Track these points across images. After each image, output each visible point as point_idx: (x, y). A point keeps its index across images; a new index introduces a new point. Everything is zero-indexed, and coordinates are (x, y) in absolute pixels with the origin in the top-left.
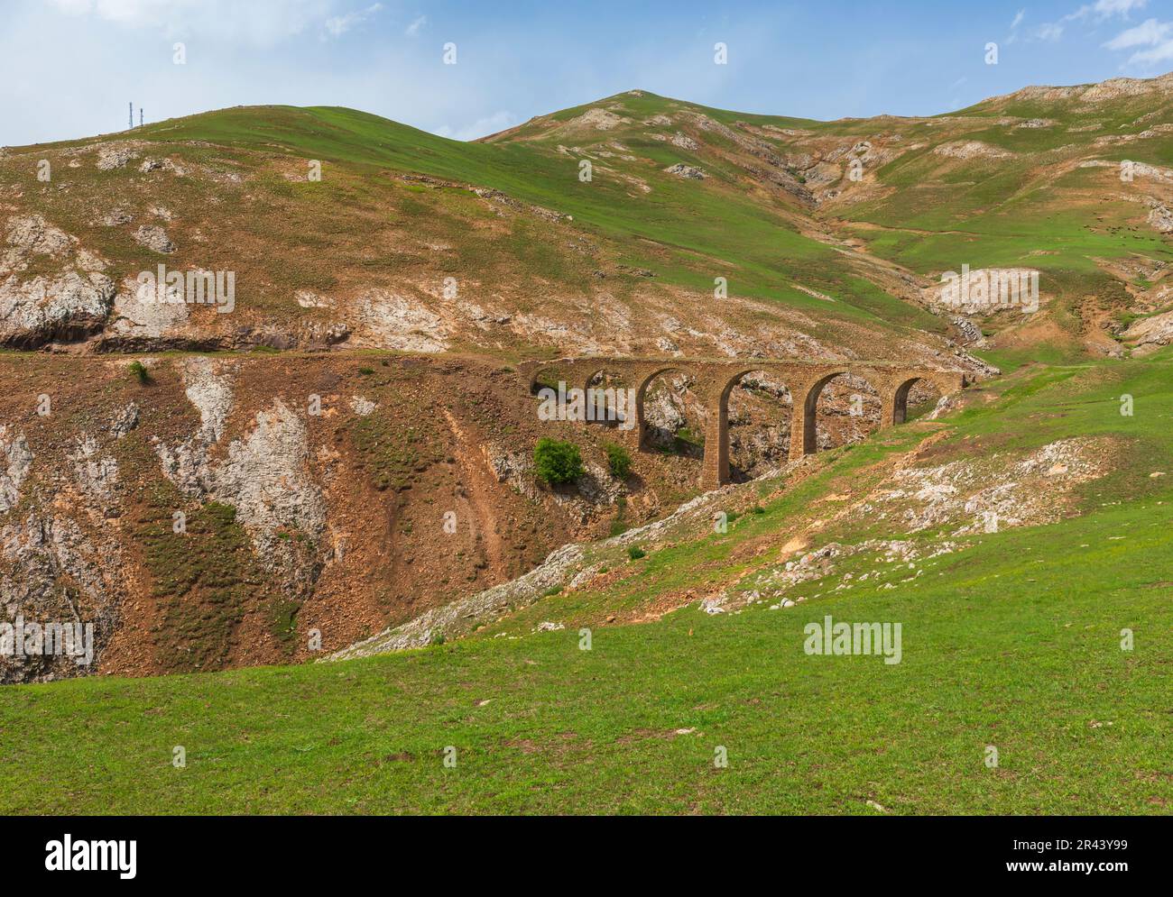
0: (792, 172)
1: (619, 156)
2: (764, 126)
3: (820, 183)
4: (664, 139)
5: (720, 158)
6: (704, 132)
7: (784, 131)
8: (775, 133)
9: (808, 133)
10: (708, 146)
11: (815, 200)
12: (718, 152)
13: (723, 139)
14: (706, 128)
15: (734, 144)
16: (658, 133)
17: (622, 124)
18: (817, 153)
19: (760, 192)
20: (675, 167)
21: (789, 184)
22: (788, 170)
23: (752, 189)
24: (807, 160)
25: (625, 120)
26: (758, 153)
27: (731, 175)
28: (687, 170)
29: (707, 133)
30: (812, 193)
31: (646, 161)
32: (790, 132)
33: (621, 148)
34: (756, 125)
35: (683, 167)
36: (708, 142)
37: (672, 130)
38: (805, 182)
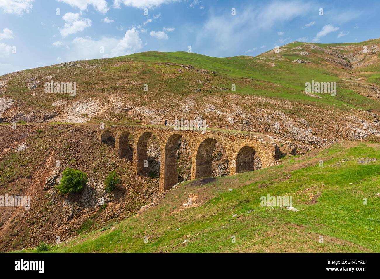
0: (345, 59)
1: (277, 59)
2: (337, 46)
3: (356, 61)
4: (297, 53)
5: (317, 57)
6: (312, 50)
7: (344, 47)
8: (341, 48)
9: (353, 46)
10: (313, 54)
11: (353, 67)
12: (316, 55)
13: (319, 51)
14: (313, 48)
15: (323, 52)
16: (296, 51)
17: (284, 50)
18: (356, 52)
19: (329, 66)
20: (296, 60)
21: (342, 63)
22: (344, 59)
23: (326, 65)
24: (351, 54)
25: (285, 49)
26: (332, 54)
27: (319, 61)
28: (301, 61)
29: (313, 50)
30: (352, 65)
31: (287, 59)
32: (347, 47)
33: (280, 57)
34: (335, 46)
35: (299, 60)
36: (313, 53)
37: (301, 50)
38: (350, 62)
